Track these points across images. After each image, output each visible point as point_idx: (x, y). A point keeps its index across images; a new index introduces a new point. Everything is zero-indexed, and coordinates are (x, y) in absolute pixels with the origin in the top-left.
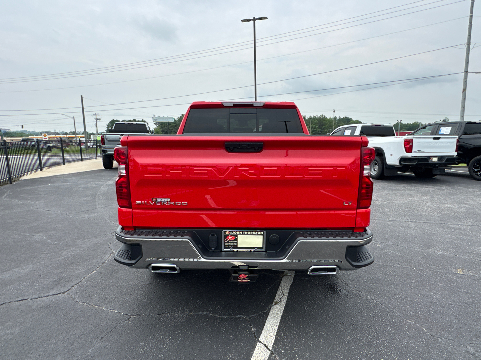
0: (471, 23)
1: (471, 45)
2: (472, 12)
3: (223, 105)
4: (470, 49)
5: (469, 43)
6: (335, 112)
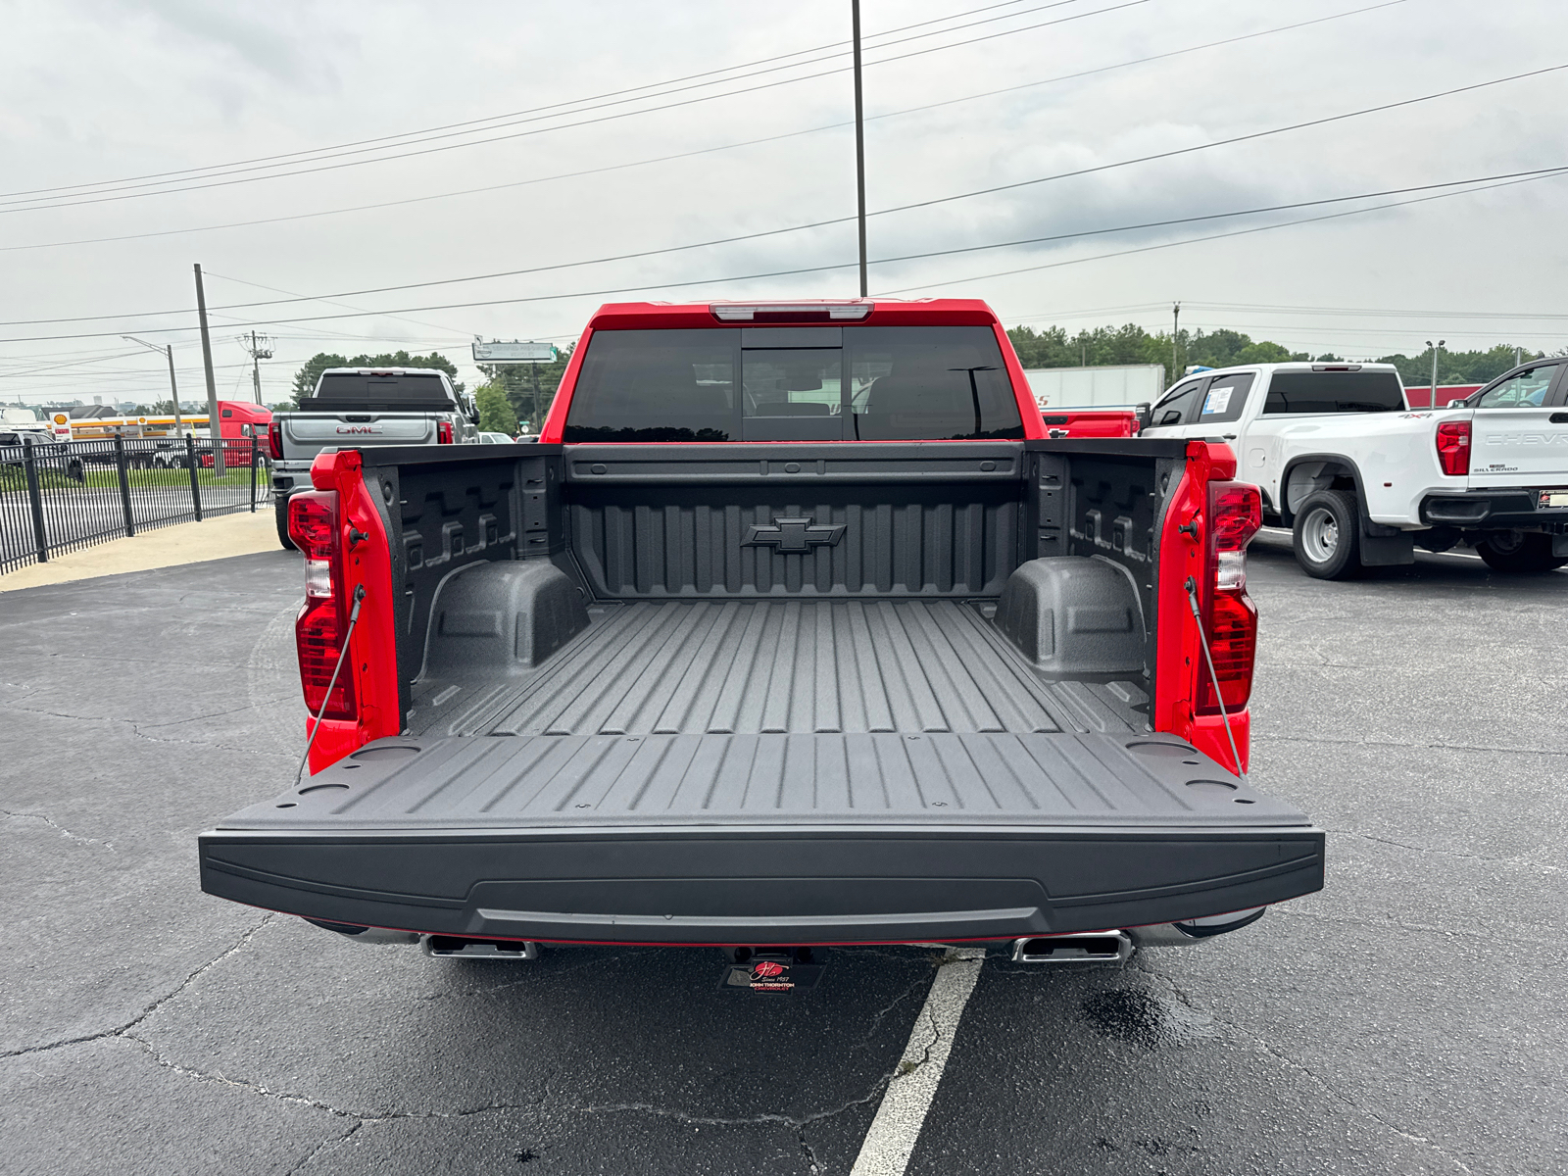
3: (715, 315)
6: (1179, 313)
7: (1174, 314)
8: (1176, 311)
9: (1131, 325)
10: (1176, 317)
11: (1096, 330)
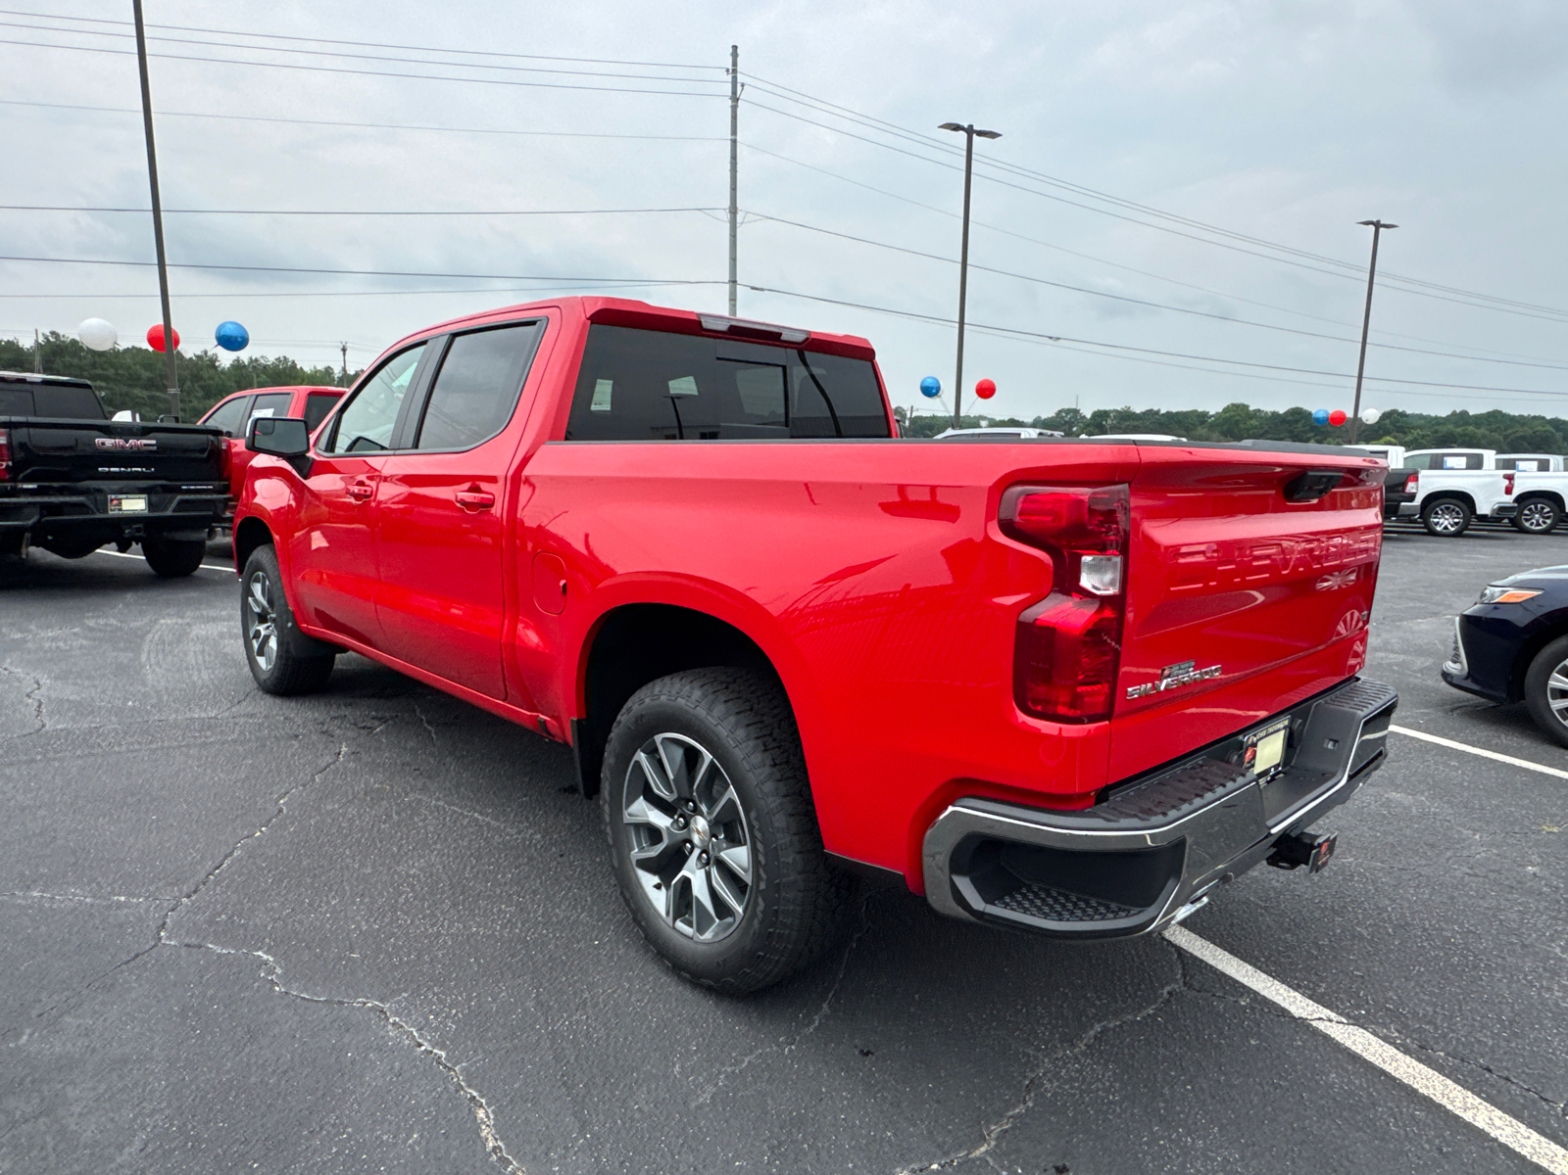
0: (734, 157)
1: (738, 216)
2: (734, 132)
3: (699, 323)
4: (738, 225)
5: (733, 210)
6: (347, 352)
7: (342, 353)
8: (344, 350)
9: (285, 357)
10: (344, 355)
11: (251, 358)
